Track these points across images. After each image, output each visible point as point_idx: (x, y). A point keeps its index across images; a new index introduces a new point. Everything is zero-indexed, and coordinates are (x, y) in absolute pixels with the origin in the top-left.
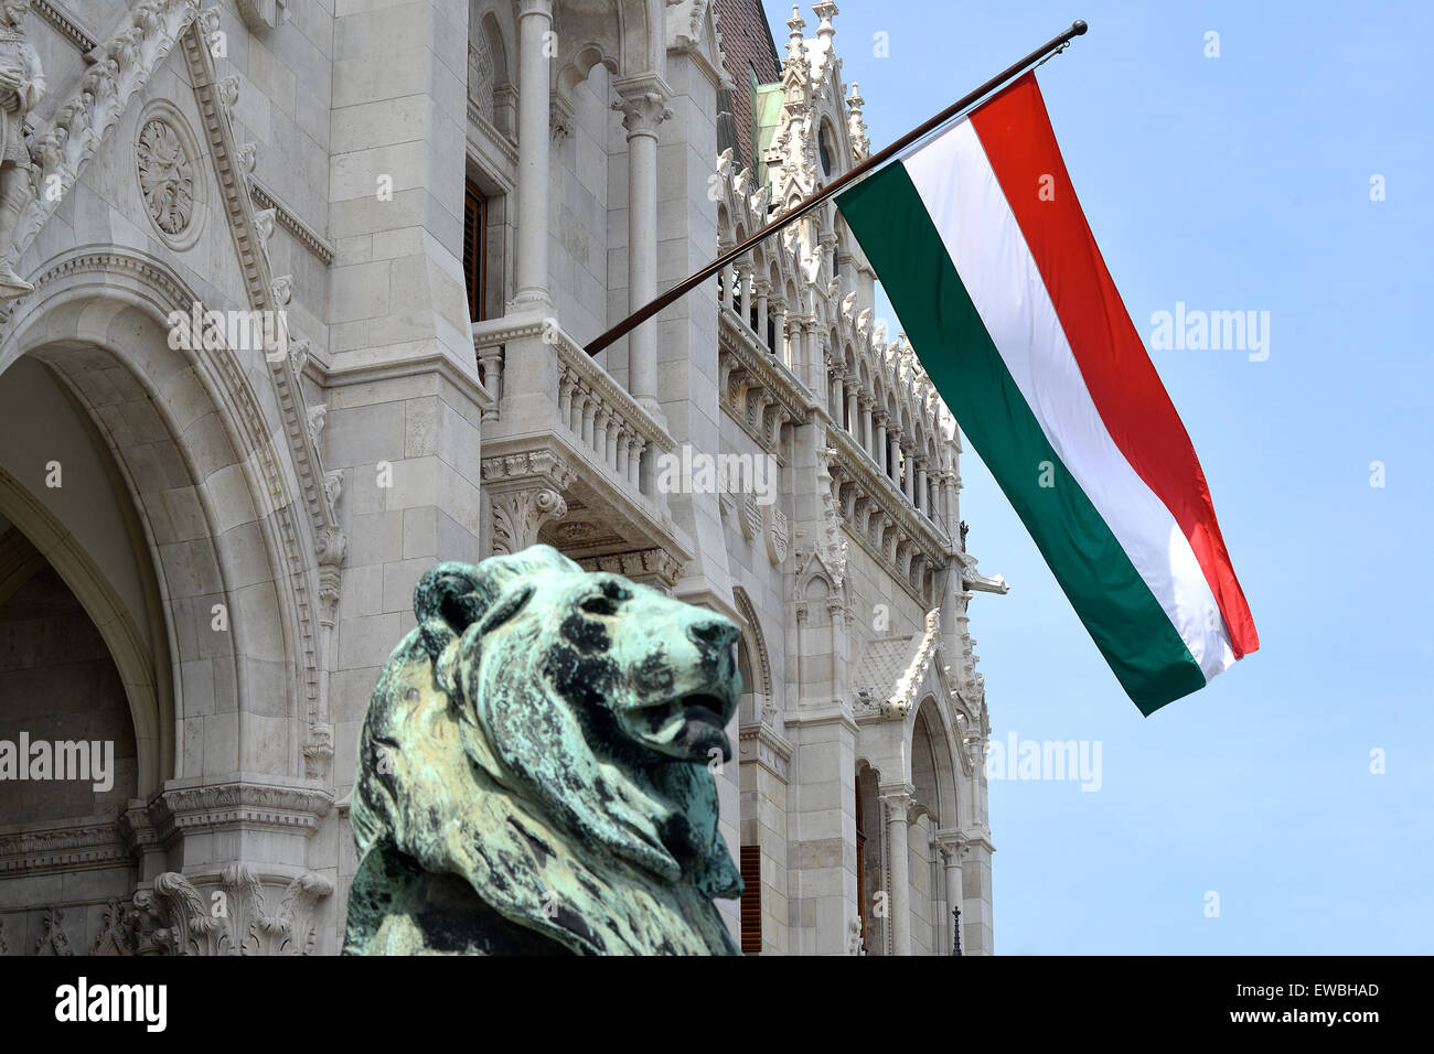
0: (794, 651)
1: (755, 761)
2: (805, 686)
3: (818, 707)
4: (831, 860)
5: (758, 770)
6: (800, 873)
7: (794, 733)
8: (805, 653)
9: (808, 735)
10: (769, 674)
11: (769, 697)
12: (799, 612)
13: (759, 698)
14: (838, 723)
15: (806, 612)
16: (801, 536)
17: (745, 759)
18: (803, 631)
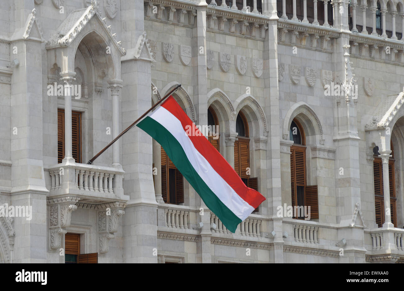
0: (336, 116)
1: (316, 158)
2: (340, 127)
3: (343, 134)
4: (348, 185)
5: (317, 160)
6: (339, 189)
7: (336, 143)
8: (340, 116)
9: (341, 143)
10: (322, 128)
11: (322, 135)
12: (338, 103)
13: (318, 137)
14: (349, 140)
15: (340, 102)
16: (338, 77)
17: (314, 157)
18: (339, 109)
